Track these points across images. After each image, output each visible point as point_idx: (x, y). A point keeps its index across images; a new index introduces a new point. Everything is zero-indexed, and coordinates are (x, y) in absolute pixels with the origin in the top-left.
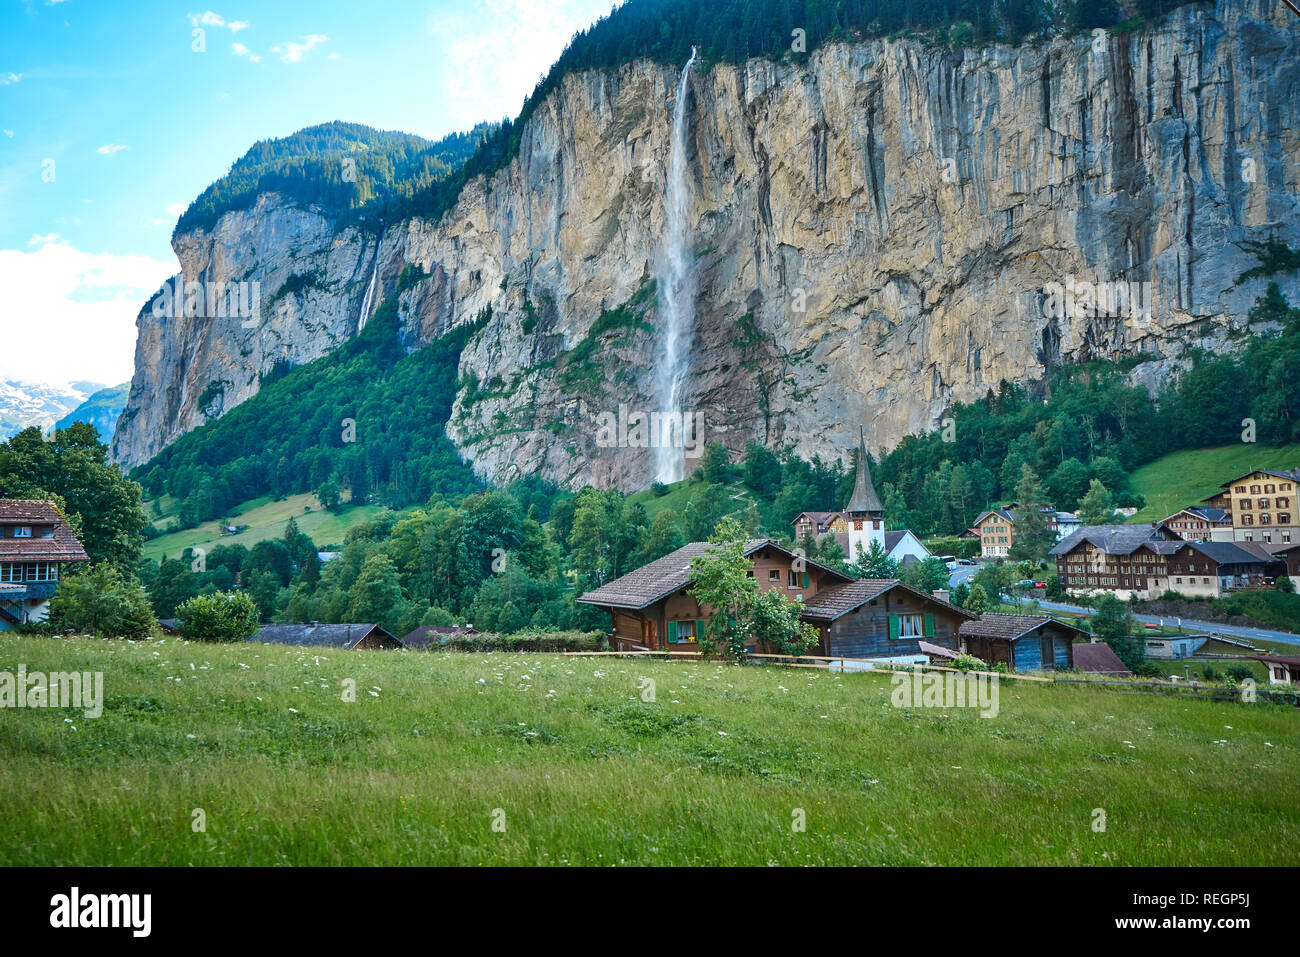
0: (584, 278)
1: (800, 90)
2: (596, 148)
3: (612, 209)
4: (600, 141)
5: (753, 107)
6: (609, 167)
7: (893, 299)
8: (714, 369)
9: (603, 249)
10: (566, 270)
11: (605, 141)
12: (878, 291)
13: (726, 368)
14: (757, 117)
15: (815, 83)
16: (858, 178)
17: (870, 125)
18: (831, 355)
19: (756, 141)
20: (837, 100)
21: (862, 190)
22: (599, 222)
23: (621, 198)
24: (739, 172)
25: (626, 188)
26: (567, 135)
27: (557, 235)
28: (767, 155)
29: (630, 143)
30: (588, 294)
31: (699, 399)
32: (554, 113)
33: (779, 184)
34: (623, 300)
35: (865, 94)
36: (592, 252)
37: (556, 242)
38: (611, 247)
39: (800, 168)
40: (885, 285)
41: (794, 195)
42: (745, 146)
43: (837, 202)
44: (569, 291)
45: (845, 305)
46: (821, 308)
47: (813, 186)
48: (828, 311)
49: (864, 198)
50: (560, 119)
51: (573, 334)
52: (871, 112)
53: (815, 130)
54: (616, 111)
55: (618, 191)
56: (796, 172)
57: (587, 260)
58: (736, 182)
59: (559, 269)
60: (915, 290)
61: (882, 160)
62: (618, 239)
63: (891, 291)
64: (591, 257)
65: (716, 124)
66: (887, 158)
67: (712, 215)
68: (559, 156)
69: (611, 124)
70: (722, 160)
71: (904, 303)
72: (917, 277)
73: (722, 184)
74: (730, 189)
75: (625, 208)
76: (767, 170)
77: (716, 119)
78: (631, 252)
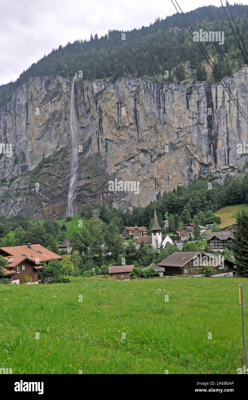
0: (35, 146)
1: (112, 91)
2: (41, 103)
3: (46, 124)
4: (42, 101)
5: (97, 94)
6: (45, 109)
7: (142, 157)
8: (84, 178)
9: (43, 136)
10: (29, 143)
11: (44, 101)
12: (138, 155)
13: (89, 178)
14: (98, 98)
15: (117, 89)
16: (132, 120)
17: (135, 104)
18: (123, 175)
19: (98, 105)
20: (125, 95)
21: (133, 124)
22: (42, 127)
23: (49, 120)
24: (92, 115)
25: (51, 117)
26: (30, 98)
27: (26, 131)
28: (101, 110)
29: (53, 102)
30: (37, 151)
31: (79, 189)
32: (25, 89)
33: (105, 120)
34: (51, 154)
35: (133, 94)
36: (39, 137)
37: (26, 133)
38: (45, 136)
39: (113, 115)
40: (140, 153)
41: (111, 123)
42: (94, 107)
43: (125, 127)
44: (30, 150)
45: (127, 159)
46: (119, 160)
47: (117, 121)
48: (122, 161)
49: (133, 127)
50: (28, 92)
51: (32, 165)
52: (135, 100)
53: (118, 103)
54: (48, 91)
55: (49, 118)
56: (111, 116)
57: (37, 140)
58: (91, 118)
59: (27, 142)
60: (149, 155)
61: (139, 115)
62: (48, 133)
63: (142, 155)
64: (39, 139)
65: (84, 99)
66: (140, 114)
67: (82, 127)
68: (27, 104)
69: (46, 96)
70: (86, 110)
71: (146, 159)
72: (150, 151)
73: (86, 118)
74: (89, 120)
75: (51, 123)
76: (101, 115)
77: (84, 97)
78: (52, 138)
